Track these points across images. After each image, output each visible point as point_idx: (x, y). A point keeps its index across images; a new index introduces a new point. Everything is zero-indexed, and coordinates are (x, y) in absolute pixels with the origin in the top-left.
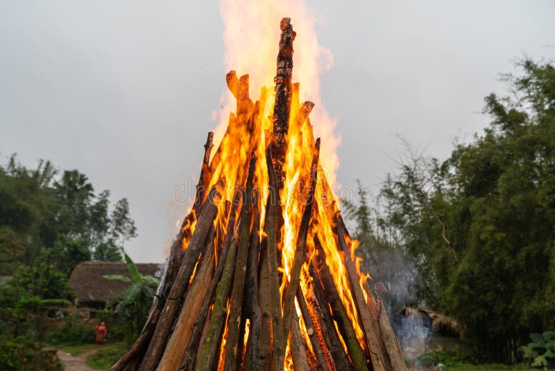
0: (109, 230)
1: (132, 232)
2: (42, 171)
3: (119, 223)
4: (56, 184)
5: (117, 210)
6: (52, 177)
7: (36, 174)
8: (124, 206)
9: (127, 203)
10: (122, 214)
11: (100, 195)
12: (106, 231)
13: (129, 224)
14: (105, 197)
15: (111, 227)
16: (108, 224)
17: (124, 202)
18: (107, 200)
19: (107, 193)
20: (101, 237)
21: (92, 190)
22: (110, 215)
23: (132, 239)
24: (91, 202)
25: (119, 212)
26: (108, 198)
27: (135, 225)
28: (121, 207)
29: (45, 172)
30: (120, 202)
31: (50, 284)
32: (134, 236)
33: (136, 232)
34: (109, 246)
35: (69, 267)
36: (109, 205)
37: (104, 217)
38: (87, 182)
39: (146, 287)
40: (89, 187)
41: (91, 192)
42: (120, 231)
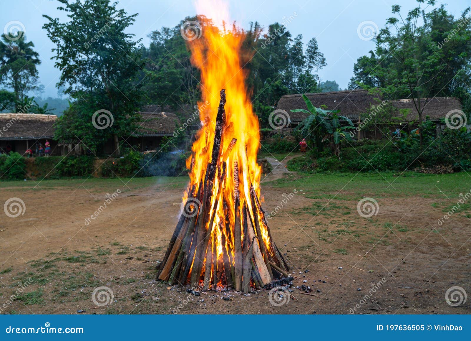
0: (305, 64)
1: (323, 62)
2: (253, 29)
3: (312, 57)
4: (265, 36)
5: (309, 49)
6: (260, 34)
7: (250, 33)
8: (314, 44)
9: (316, 42)
10: (313, 51)
11: (295, 39)
12: (303, 65)
13: (320, 57)
14: (299, 40)
15: (307, 61)
16: (304, 60)
17: (314, 41)
18: (301, 42)
19: (300, 36)
20: (300, 71)
21: (290, 36)
22: (304, 53)
23: (323, 67)
24: (290, 46)
25: (311, 49)
26: (301, 40)
27: (324, 57)
28: (312, 45)
29: (255, 30)
30: (311, 41)
31: (263, 115)
32: (325, 65)
33: (326, 62)
34: (307, 76)
35: (276, 99)
36: (303, 45)
37: (301, 55)
38: (285, 31)
39: (319, 116)
40: (288, 34)
41: (289, 38)
42: (313, 63)
